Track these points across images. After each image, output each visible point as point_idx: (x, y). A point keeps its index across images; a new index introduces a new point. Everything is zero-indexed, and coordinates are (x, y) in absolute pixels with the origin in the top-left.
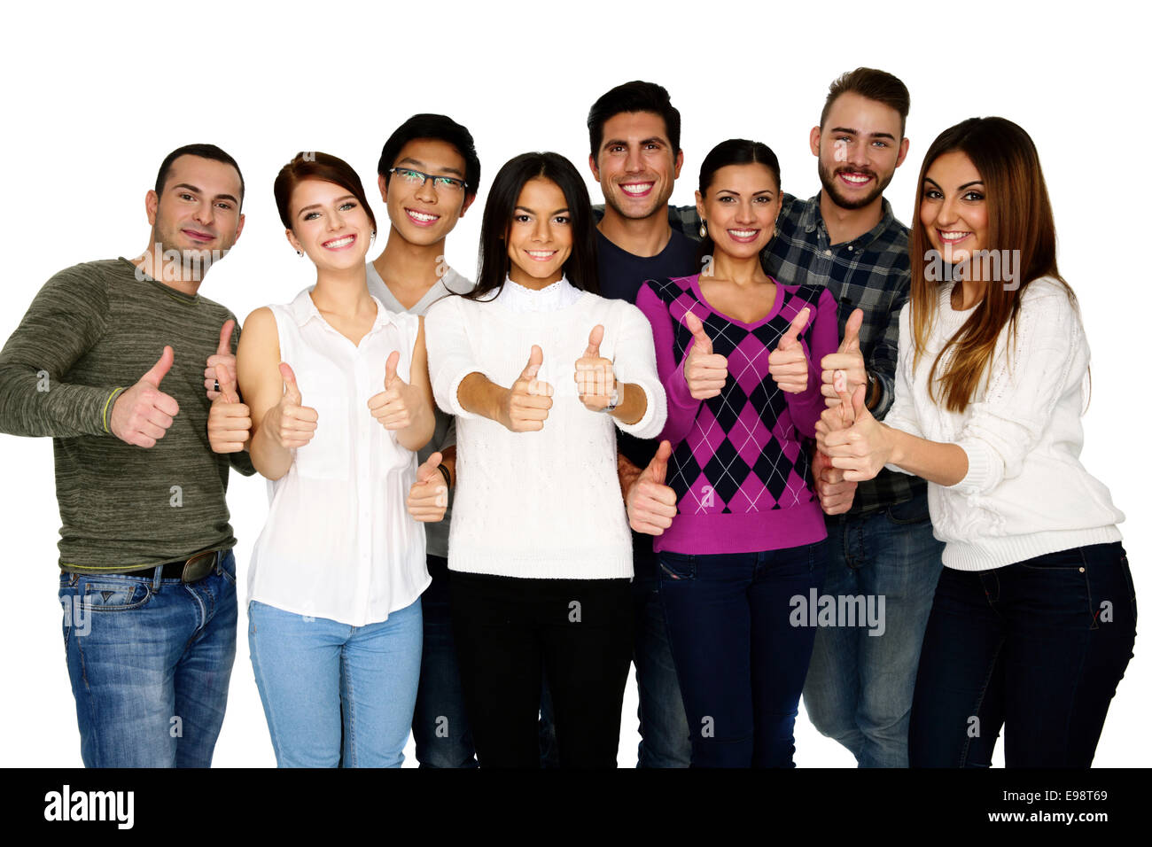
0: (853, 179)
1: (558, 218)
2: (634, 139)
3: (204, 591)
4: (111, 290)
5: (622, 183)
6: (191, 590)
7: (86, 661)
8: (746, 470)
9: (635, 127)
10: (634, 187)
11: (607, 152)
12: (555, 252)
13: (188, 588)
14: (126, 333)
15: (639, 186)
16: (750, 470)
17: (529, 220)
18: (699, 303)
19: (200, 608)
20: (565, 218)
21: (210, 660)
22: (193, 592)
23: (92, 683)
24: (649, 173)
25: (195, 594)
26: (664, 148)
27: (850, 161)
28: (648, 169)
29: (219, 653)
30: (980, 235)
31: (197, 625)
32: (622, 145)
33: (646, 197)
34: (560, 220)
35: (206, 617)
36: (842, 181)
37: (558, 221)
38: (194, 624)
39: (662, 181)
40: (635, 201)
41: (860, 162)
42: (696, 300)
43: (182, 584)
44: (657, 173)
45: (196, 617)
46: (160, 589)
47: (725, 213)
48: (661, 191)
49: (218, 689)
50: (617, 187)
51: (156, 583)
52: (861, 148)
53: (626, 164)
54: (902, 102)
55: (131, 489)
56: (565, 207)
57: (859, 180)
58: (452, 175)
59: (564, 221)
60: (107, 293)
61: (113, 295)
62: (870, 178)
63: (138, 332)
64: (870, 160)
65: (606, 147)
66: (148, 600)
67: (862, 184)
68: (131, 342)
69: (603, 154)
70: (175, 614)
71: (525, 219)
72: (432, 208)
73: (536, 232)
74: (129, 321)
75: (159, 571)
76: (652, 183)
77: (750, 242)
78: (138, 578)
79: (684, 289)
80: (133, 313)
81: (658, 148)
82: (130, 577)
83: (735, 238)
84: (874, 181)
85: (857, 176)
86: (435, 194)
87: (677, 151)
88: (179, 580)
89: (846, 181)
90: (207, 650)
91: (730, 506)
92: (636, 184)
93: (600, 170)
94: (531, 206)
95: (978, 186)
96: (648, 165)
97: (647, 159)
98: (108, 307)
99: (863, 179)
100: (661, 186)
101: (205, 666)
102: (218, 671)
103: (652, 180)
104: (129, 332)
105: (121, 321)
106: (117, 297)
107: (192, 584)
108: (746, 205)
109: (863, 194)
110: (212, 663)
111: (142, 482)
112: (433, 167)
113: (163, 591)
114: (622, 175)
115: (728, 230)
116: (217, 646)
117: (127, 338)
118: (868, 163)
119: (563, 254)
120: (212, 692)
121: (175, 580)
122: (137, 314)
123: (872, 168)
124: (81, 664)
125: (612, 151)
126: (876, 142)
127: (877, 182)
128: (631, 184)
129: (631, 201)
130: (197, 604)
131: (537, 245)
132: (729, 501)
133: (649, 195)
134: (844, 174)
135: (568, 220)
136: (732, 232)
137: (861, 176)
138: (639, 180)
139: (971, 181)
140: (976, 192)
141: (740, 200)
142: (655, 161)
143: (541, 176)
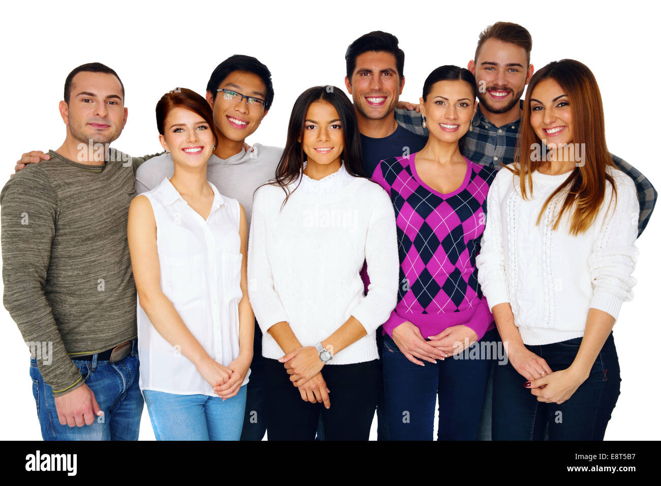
0: (497, 94)
1: (333, 126)
2: (376, 69)
3: (123, 368)
4: (55, 183)
5: (367, 96)
6: (116, 368)
7: (52, 418)
8: (438, 288)
9: (375, 61)
10: (374, 99)
11: (358, 76)
12: (333, 148)
13: (114, 366)
14: (72, 210)
15: (377, 99)
16: (440, 288)
17: (315, 128)
18: (413, 177)
19: (122, 380)
20: (339, 126)
21: (128, 411)
22: (117, 369)
23: (57, 431)
24: (385, 91)
25: (118, 371)
26: (394, 76)
27: (495, 83)
28: (384, 88)
29: (134, 406)
30: (571, 127)
31: (121, 391)
32: (368, 72)
33: (382, 106)
34: (335, 127)
35: (127, 384)
36: (490, 96)
37: (334, 127)
38: (119, 390)
39: (392, 97)
40: (375, 108)
41: (500, 83)
42: (411, 175)
43: (110, 364)
44: (389, 91)
45: (120, 385)
46: (97, 368)
47: (438, 113)
48: (391, 102)
49: (133, 429)
50: (364, 99)
51: (94, 365)
52: (501, 75)
53: (370, 84)
54: (527, 42)
55: (86, 304)
56: (338, 118)
57: (501, 95)
58: (259, 97)
59: (338, 127)
60: (53, 186)
61: (56, 186)
62: (509, 93)
63: (80, 207)
64: (507, 81)
65: (358, 72)
66: (89, 376)
67: (503, 97)
68: (76, 215)
69: (355, 76)
70: (108, 384)
71: (312, 127)
72: (246, 117)
73: (319, 135)
74: (72, 201)
75: (95, 357)
76: (386, 98)
77: (453, 132)
78: (82, 361)
79: (404, 166)
80: (73, 194)
81: (391, 75)
82: (77, 361)
83: (444, 129)
84: (511, 95)
85: (499, 92)
86: (247, 107)
87: (402, 77)
88: (108, 361)
89: (493, 96)
90: (127, 405)
91: (427, 310)
92: (376, 98)
93: (353, 87)
94: (315, 119)
95: (564, 98)
96: (384, 86)
97: (384, 82)
98: (57, 196)
99: (504, 94)
100: (391, 100)
101: (125, 415)
102: (133, 418)
103: (385, 96)
104: (74, 209)
105: (66, 203)
106: (59, 186)
107: (117, 363)
108: (452, 108)
109: (504, 103)
110: (129, 413)
111: (93, 299)
112: (247, 90)
113: (99, 369)
114: (367, 91)
115: (439, 124)
116: (133, 402)
117: (73, 213)
118: (506, 83)
119: (338, 149)
120: (129, 431)
121: (105, 362)
122: (76, 194)
123: (510, 86)
124: (49, 420)
125: (361, 75)
126: (511, 69)
127: (513, 95)
128: (372, 97)
129: (372, 108)
130: (120, 377)
131: (321, 143)
132: (426, 307)
133: (384, 104)
134: (491, 91)
135: (340, 127)
136: (442, 125)
137: (502, 92)
138: (378, 95)
139: (560, 95)
140: (564, 102)
141: (449, 104)
142: (389, 83)
143: (321, 100)
